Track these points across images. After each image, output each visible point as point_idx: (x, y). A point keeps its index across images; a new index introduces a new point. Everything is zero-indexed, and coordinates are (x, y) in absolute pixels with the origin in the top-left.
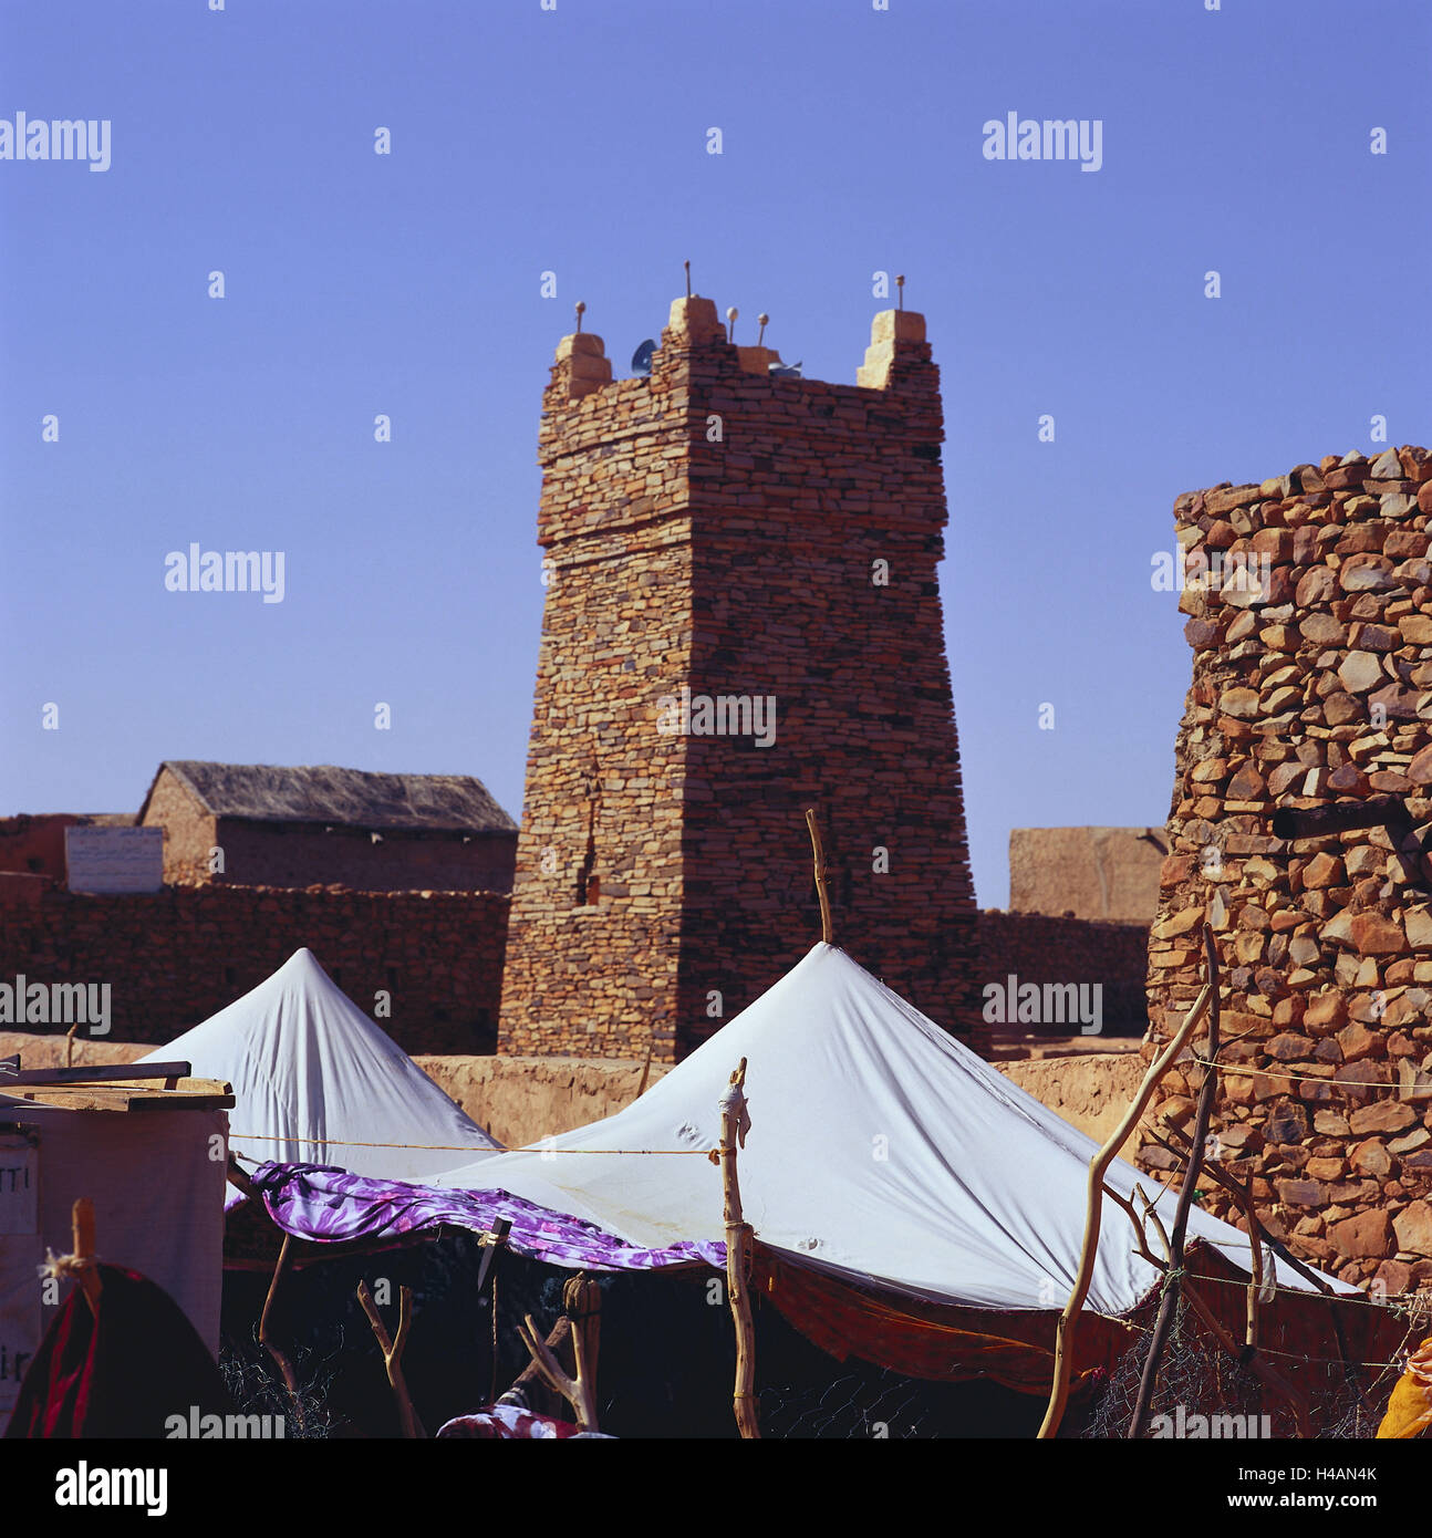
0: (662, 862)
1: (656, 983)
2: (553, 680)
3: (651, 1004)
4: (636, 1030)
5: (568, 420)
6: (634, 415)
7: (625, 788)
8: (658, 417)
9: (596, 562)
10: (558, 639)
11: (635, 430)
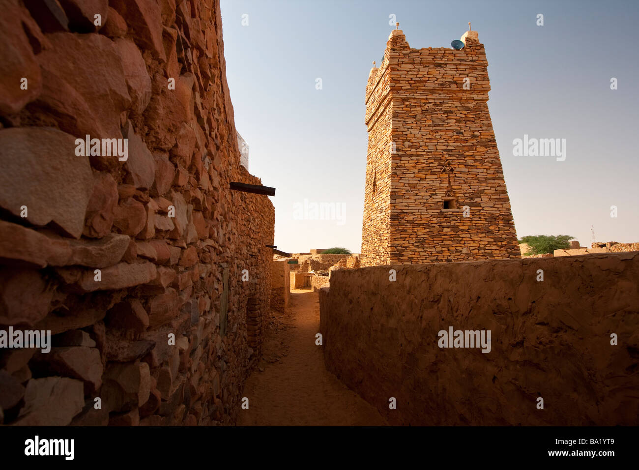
0: (498, 197)
1: (504, 236)
2: (404, 133)
3: (504, 243)
4: (498, 252)
5: (410, 53)
6: (456, 58)
7: (468, 171)
8: (472, 61)
9: (427, 99)
10: (406, 120)
11: (459, 62)
